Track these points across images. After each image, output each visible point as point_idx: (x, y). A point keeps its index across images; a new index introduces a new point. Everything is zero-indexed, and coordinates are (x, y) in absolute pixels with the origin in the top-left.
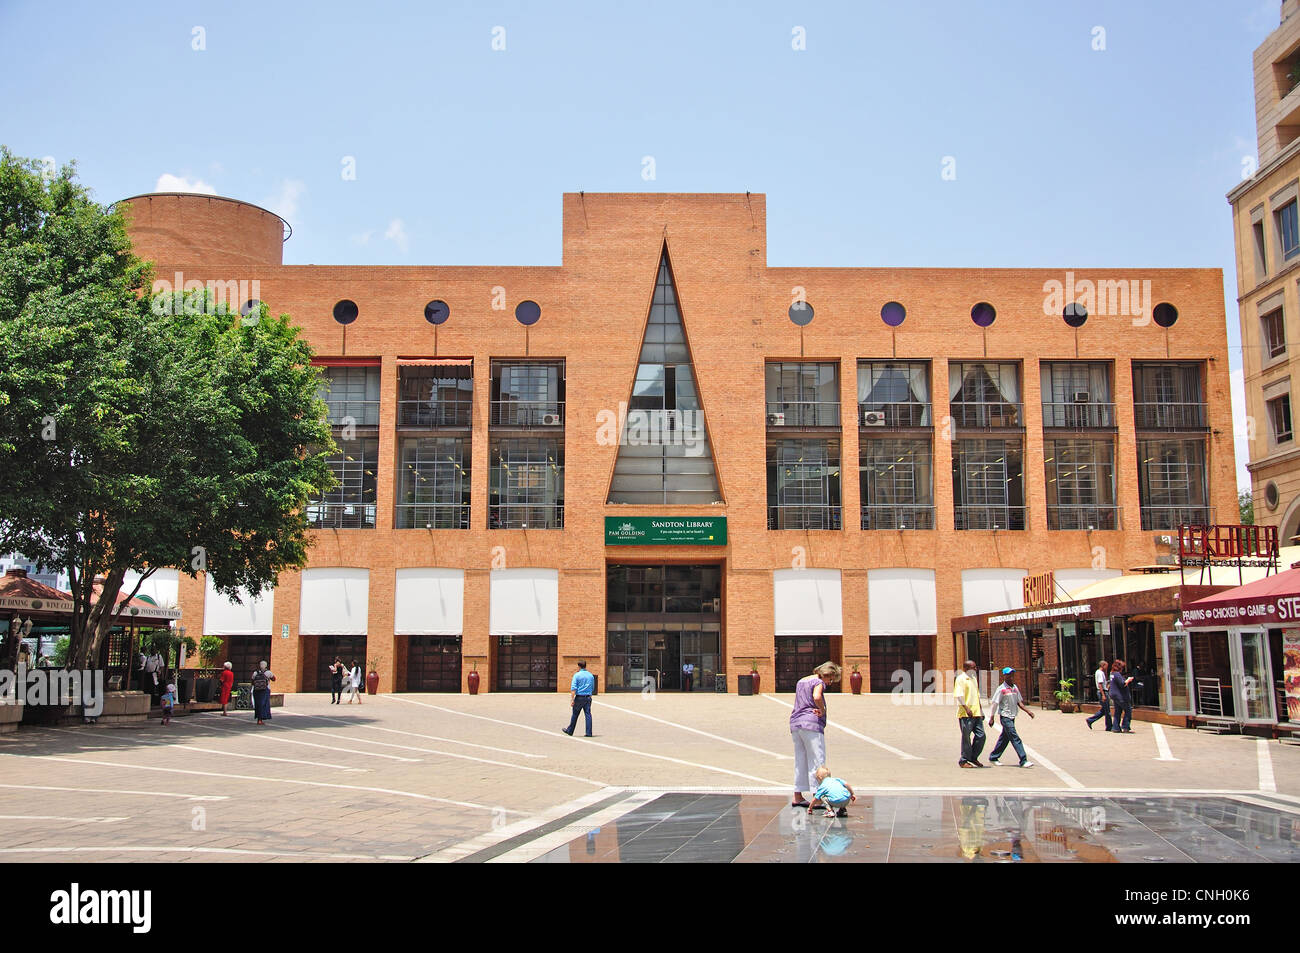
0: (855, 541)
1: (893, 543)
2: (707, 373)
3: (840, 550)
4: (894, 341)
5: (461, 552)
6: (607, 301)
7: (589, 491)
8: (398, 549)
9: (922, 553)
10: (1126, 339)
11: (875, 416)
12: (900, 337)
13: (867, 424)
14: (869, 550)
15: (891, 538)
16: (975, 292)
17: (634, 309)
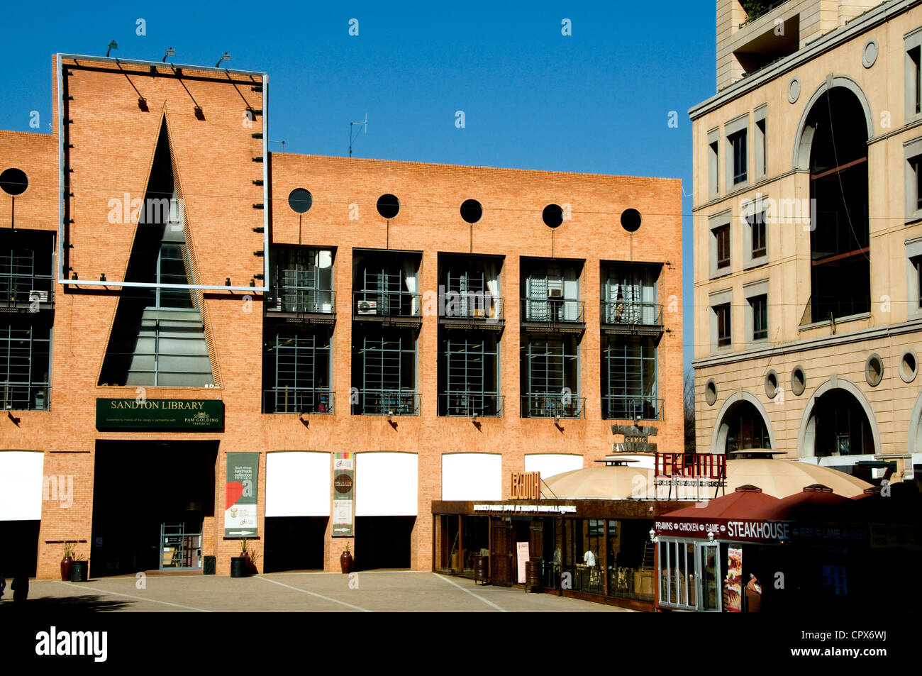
0: (344, 425)
1: (380, 428)
2: (206, 256)
3: (331, 434)
4: (388, 234)
6: (102, 176)
7: (79, 371)
9: (407, 438)
10: (596, 241)
11: (367, 305)
12: (393, 229)
13: (360, 312)
14: (357, 434)
15: (379, 423)
16: (465, 189)
17: (131, 186)
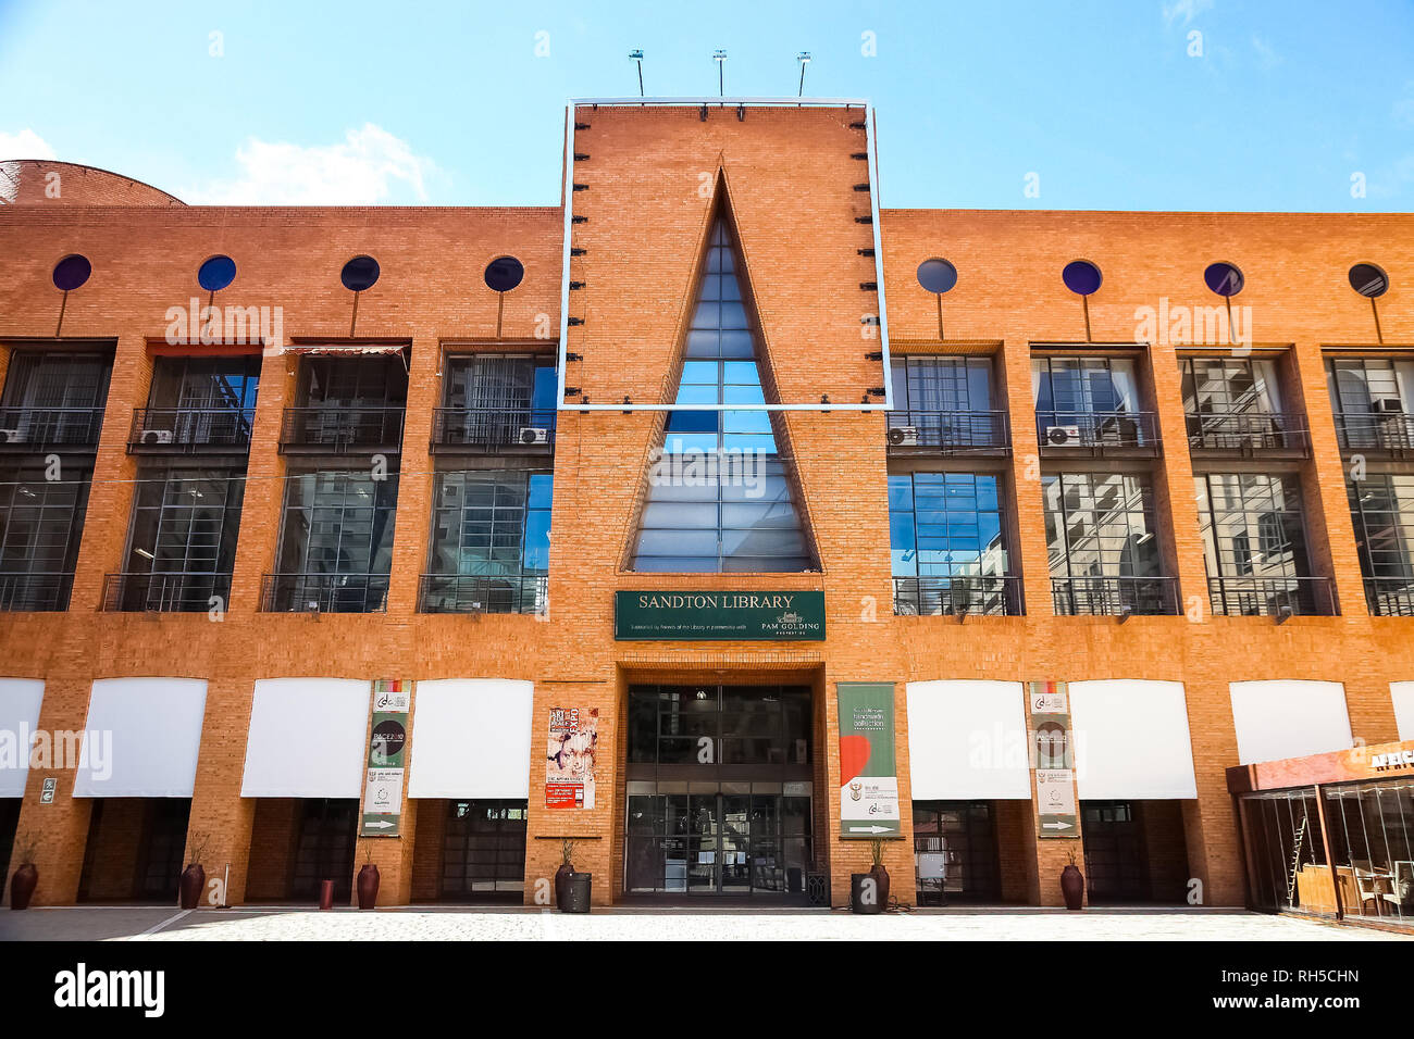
1: (1110, 637)
3: (1020, 650)
4: (1087, 318)
5: (368, 652)
7: (591, 550)
8: (262, 646)
9: (1159, 654)
11: (1063, 432)
12: (1094, 311)
13: (1052, 444)
14: (1068, 650)
16: (1206, 246)
17: (671, 268)
